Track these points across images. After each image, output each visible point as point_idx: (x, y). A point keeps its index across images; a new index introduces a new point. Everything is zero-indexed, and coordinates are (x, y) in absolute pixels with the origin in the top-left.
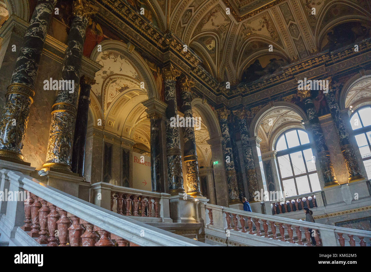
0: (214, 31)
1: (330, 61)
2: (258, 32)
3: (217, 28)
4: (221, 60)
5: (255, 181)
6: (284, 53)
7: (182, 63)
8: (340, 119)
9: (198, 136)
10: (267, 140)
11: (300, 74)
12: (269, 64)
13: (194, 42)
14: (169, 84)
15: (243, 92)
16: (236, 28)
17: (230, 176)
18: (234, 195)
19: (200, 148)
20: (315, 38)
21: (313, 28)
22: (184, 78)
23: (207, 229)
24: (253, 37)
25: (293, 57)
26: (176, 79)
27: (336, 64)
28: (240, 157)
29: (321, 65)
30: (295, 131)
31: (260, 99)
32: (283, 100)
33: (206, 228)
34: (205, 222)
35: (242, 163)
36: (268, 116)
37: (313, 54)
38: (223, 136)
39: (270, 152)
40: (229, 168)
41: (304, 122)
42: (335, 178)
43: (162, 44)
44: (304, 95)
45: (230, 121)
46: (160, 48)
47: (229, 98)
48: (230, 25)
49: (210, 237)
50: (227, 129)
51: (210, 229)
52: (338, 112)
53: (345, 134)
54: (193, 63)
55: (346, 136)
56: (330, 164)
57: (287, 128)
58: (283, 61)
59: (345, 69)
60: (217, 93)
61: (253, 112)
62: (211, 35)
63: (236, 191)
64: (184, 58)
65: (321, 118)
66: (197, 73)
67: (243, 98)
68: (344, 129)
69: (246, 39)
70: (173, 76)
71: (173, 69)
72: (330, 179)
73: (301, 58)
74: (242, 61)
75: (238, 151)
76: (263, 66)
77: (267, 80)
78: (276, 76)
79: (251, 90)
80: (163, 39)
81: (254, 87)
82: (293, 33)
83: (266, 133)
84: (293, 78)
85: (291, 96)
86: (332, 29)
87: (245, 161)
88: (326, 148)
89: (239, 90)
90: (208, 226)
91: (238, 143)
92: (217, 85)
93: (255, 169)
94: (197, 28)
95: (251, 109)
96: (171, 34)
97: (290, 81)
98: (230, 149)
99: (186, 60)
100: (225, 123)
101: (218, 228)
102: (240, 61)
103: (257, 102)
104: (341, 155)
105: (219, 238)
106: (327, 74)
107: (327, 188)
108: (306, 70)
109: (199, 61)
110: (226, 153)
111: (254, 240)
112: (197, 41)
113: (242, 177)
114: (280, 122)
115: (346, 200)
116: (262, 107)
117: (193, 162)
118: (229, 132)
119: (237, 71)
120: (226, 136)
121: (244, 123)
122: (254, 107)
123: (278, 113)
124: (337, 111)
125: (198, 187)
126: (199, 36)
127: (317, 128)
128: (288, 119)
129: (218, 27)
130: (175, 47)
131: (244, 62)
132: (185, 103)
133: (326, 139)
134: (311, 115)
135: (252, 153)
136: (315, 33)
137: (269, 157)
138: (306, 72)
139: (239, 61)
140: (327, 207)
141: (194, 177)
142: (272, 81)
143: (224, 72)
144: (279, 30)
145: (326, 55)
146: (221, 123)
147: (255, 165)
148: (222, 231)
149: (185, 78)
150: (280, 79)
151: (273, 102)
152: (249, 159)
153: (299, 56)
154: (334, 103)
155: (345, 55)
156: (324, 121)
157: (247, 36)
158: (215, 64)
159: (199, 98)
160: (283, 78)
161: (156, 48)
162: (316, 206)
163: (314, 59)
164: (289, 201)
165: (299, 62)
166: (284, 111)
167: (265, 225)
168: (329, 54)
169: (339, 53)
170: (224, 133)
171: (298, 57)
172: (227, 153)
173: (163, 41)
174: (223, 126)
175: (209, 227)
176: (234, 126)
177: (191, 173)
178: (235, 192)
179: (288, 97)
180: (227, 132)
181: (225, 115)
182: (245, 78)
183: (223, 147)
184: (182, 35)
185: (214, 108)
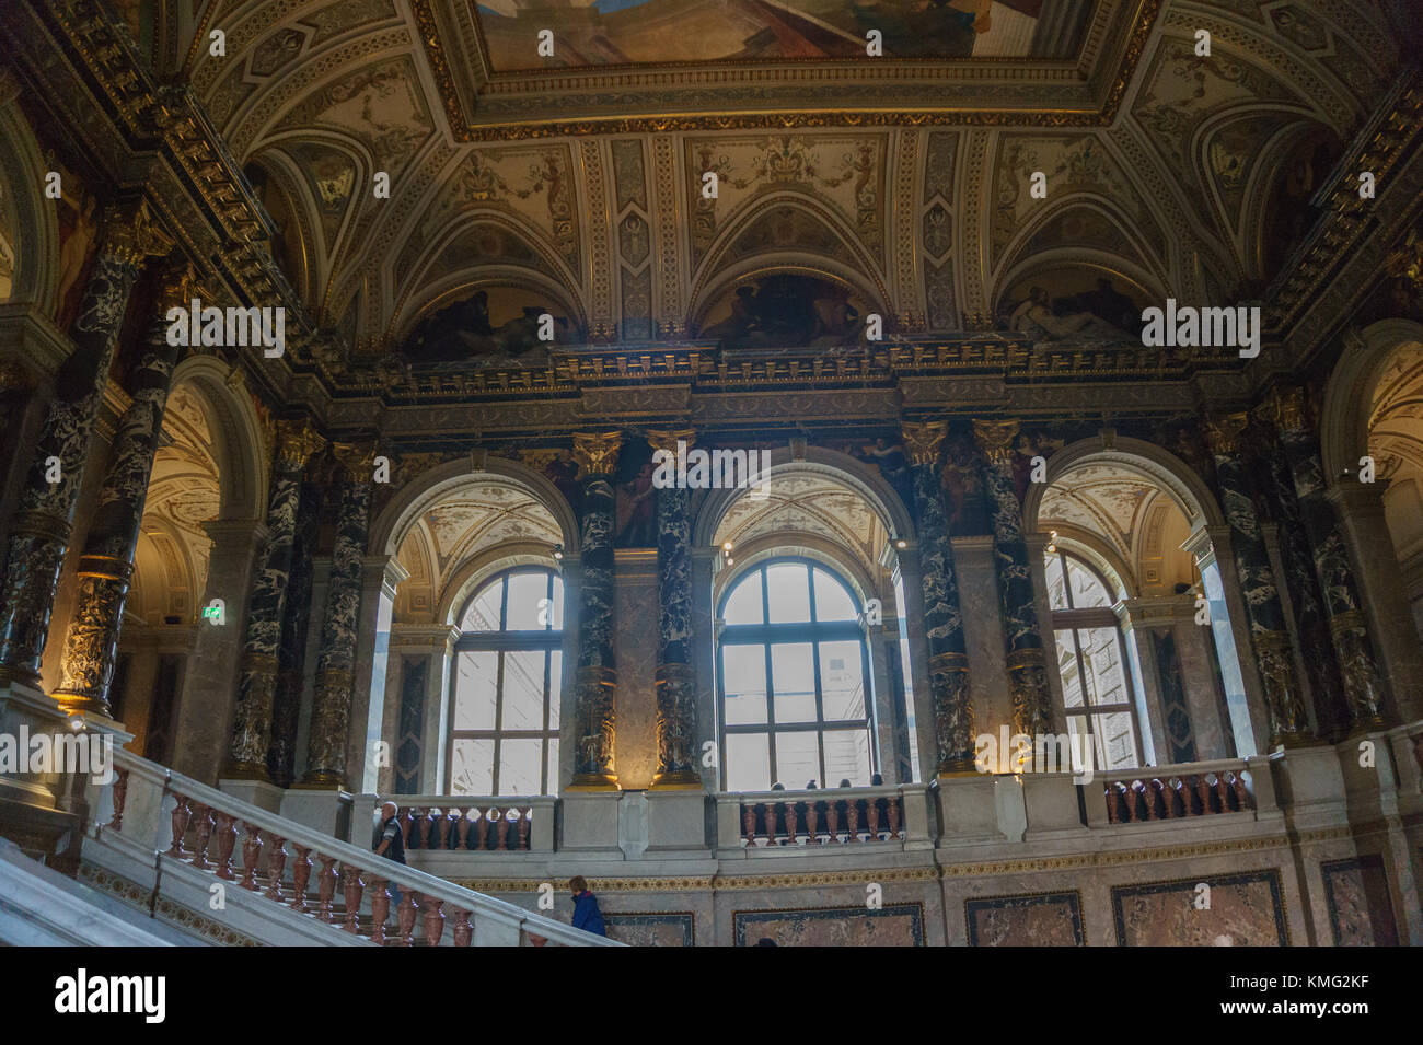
0: (364, 139)
1: (711, 378)
2: (514, 201)
3: (375, 134)
4: (353, 249)
5: (342, 714)
6: (577, 299)
7: (193, 213)
8: (682, 575)
9: (190, 499)
10: (438, 580)
11: (603, 389)
12: (519, 320)
13: (273, 152)
14: (110, 272)
15: (395, 389)
16: (445, 159)
17: (252, 673)
18: (250, 746)
19: (188, 544)
20: (691, 287)
21: (697, 254)
22: (179, 269)
23: (94, 843)
24: (489, 211)
25: (601, 327)
26: (144, 261)
27: (728, 395)
28: (313, 614)
29: (680, 382)
30: (544, 577)
31: (443, 432)
32: (521, 458)
33: (90, 837)
34: (91, 815)
35: (313, 638)
36: (458, 496)
37: (666, 337)
38: (269, 523)
39: (435, 626)
40: (257, 645)
41: (562, 552)
42: (611, 766)
43: (138, 118)
44: (591, 462)
45: (315, 475)
46: (125, 130)
47: (335, 394)
48: (426, 141)
49: (97, 874)
50: (291, 501)
51: (105, 844)
52: (682, 550)
53: (679, 629)
54: (236, 226)
55: (684, 634)
56: (607, 715)
57: (518, 558)
58: (566, 327)
59: (747, 420)
60: (300, 362)
61: (406, 470)
62: (348, 152)
63: (260, 733)
64: (208, 199)
65: (623, 555)
66: (242, 265)
67: (390, 408)
68: (683, 612)
69: (466, 206)
70: (136, 248)
71: (144, 223)
72: (593, 763)
73: (624, 338)
74: (429, 278)
75: (310, 594)
76: (495, 323)
77: (488, 374)
78: (521, 370)
79: (448, 388)
80: (150, 99)
81: (435, 384)
82: (630, 246)
83: (439, 554)
84: (577, 395)
85: (551, 453)
86: (760, 280)
87: (323, 634)
88: (609, 659)
89: (382, 377)
90: (98, 831)
91: (321, 564)
92: (306, 334)
93: (354, 671)
94: (301, 106)
95: (403, 456)
96: (184, 92)
97: (563, 401)
98: (279, 578)
99: (213, 205)
100: (290, 476)
101: (130, 846)
102: (422, 276)
103: (427, 437)
104: (650, 694)
105: (130, 882)
106: (686, 417)
107: (575, 791)
108: (625, 382)
109: (260, 226)
110: (260, 586)
111: (248, 909)
112: (286, 153)
113: (299, 688)
114: (499, 532)
115: (626, 846)
116: (443, 461)
117: (110, 583)
118: (298, 515)
119: (398, 309)
120: (280, 525)
121: (362, 498)
122: (416, 451)
123: (495, 498)
124: (678, 546)
125: (100, 682)
126: (297, 137)
127: (599, 584)
128: (528, 530)
129: (383, 133)
130: (184, 146)
131: (435, 284)
132: (151, 360)
133: (619, 628)
134: (593, 535)
135: (358, 611)
136: (698, 274)
137: (427, 643)
138: (627, 388)
139: (416, 275)
140: (560, 855)
141: (97, 638)
142: (503, 382)
143: (350, 295)
144: (585, 217)
145: (703, 355)
146: (277, 473)
147: (355, 658)
148: (145, 859)
149: (184, 271)
150: (488, 387)
151: (486, 454)
152: (340, 630)
153: (620, 331)
154: (677, 517)
155: (765, 376)
156: (629, 567)
157: (474, 199)
158: (329, 257)
159: (220, 357)
160: (545, 384)
161: (110, 123)
162: (528, 846)
163: (661, 355)
164: (442, 809)
165: (609, 349)
166: (517, 497)
167: (301, 863)
168: (714, 355)
169: (747, 362)
170: (276, 511)
171: (616, 330)
172: (264, 585)
173: (145, 108)
174: (282, 484)
175: (103, 838)
176: (326, 500)
177: (89, 623)
178: (257, 737)
179: (539, 453)
180: (290, 511)
181: (302, 448)
182: (420, 341)
183: (256, 561)
184: (233, 113)
185: (266, 411)
